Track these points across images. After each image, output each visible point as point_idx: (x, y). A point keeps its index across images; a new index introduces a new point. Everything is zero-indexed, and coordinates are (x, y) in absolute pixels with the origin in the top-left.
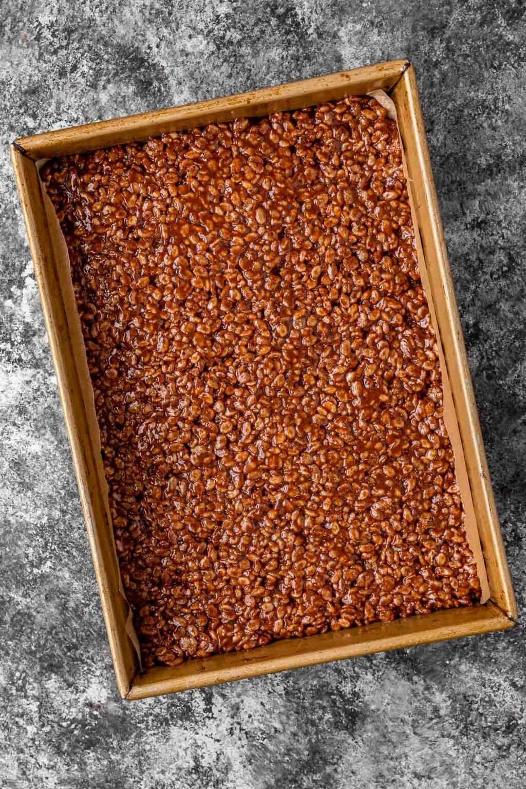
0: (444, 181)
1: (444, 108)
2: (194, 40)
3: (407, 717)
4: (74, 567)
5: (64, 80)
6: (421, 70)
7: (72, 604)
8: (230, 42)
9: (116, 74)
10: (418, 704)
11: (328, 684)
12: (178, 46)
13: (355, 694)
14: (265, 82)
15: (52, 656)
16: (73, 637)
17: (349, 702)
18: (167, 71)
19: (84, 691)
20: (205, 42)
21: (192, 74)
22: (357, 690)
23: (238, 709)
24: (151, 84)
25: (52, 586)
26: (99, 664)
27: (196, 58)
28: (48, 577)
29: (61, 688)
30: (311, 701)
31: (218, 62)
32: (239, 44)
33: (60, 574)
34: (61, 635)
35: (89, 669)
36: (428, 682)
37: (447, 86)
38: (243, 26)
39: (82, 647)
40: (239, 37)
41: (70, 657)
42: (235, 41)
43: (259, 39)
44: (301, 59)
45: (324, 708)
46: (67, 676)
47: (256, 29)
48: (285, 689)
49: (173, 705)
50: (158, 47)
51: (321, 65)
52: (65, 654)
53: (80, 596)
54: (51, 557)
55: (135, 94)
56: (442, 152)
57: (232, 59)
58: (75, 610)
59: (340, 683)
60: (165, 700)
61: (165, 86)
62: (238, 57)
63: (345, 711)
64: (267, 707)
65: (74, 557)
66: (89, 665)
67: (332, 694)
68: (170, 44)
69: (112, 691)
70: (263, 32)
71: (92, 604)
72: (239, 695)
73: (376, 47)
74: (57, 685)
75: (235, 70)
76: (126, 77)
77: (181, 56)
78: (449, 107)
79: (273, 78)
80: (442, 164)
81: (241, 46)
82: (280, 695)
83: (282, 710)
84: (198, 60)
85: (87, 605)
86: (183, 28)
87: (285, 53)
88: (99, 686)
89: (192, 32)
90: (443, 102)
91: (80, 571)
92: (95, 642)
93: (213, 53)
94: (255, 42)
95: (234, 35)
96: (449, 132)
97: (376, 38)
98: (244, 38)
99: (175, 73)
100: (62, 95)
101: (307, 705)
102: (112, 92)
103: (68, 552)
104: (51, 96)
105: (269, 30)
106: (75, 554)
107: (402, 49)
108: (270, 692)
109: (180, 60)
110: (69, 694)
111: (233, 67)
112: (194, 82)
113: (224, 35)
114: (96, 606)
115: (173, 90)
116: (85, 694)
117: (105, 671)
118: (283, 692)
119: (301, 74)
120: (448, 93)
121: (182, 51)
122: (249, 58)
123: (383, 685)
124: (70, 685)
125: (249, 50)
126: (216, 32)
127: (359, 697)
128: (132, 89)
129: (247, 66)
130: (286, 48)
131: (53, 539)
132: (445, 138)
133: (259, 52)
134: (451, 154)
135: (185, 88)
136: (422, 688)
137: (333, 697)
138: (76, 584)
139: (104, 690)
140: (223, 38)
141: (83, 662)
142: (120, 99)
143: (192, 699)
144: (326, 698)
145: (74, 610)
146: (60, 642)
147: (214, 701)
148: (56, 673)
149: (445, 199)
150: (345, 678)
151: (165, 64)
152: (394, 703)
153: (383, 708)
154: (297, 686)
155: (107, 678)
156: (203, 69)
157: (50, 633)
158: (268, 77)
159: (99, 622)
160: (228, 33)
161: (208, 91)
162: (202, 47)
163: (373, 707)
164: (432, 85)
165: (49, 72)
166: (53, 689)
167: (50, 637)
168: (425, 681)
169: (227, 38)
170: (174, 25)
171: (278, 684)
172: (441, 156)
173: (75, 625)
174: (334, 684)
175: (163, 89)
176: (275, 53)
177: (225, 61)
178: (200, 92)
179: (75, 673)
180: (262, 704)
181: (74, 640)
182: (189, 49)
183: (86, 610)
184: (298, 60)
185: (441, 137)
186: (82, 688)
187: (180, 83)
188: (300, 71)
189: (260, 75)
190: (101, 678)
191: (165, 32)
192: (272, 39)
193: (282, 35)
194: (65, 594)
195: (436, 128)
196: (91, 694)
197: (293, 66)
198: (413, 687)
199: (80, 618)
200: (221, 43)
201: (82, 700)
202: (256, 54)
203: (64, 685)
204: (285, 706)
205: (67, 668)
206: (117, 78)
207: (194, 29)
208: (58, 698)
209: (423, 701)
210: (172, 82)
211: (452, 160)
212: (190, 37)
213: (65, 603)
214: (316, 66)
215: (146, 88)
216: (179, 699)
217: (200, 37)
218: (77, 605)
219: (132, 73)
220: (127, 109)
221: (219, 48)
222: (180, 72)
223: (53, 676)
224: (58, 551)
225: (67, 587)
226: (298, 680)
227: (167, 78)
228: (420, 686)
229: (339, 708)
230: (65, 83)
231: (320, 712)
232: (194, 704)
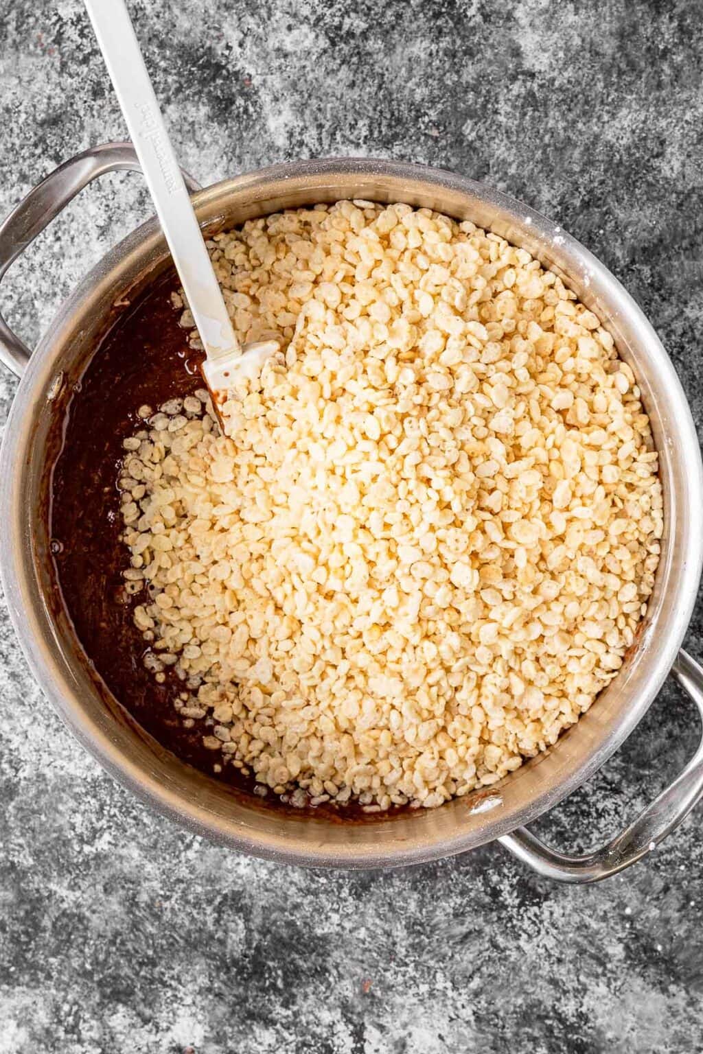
0: (683, 231)
1: (679, 120)
2: (295, 32)
3: (662, 1048)
4: (145, 841)
5: (100, 102)
6: (643, 64)
7: (144, 898)
8: (351, 34)
9: (179, 90)
10: (678, 1028)
11: (540, 1003)
12: (272, 43)
13: (581, 1016)
14: (406, 92)
15: (116, 978)
16: (148, 947)
17: (572, 1028)
18: (256, 81)
19: (168, 1029)
20: (312, 35)
21: (294, 85)
22: (584, 1009)
23: (404, 1046)
24: (233, 103)
25: (112, 871)
26: (190, 986)
27: (300, 59)
28: (106, 857)
29: (133, 1026)
30: (515, 1029)
31: (334, 65)
32: (365, 36)
33: (124, 852)
34: (129, 946)
35: (175, 996)
36: (692, 993)
37: (683, 86)
38: (369, 9)
39: (163, 962)
40: (364, 26)
41: (145, 978)
42: (358, 32)
43: (393, 28)
44: (460, 54)
45: (534, 1040)
46: (141, 1007)
47: (389, 13)
48: (474, 1013)
49: (304, 1044)
50: (241, 45)
51: (490, 63)
52: (137, 974)
53: (156, 885)
54: (110, 827)
55: (210, 118)
56: (680, 188)
57: (355, 59)
58: (150, 906)
59: (559, 1000)
60: (291, 1038)
61: (255, 103)
62: (362, 56)
63: (569, 1043)
64: (449, 1041)
65: (145, 824)
66: (175, 989)
67: (547, 1017)
68: (259, 40)
69: (212, 1028)
70: (399, 16)
71: (175, 896)
72: (405, 1026)
73: (573, 32)
74: (128, 1021)
75: (360, 76)
76: (195, 94)
77: (277, 57)
78: (688, 117)
79: (418, 85)
80: (681, 205)
81: (367, 39)
82: (468, 1022)
83: (472, 1044)
84: (303, 63)
85: (167, 898)
86: (278, 14)
87: (434, 47)
88: (191, 1021)
89: (291, 21)
90: (677, 110)
91: (155, 846)
92: (182, 954)
93: (325, 51)
94: (387, 32)
95: (357, 23)
96: (689, 156)
97: (572, 18)
98: (371, 27)
99: (269, 84)
100: (99, 125)
101: (509, 1035)
102: (175, 117)
103: (135, 818)
104: (82, 127)
105: (408, 13)
106: (146, 820)
107: (611, 34)
108: (451, 1020)
109: (276, 63)
110: (146, 1036)
111: (356, 72)
112: (297, 97)
113: (341, 23)
114: (181, 898)
115: (267, 109)
116: (170, 1034)
117: (199, 998)
118: (472, 1018)
119: (460, 77)
120: (684, 96)
121: (278, 50)
122: (381, 55)
123: (623, 1001)
124: (146, 1021)
125: (380, 44)
126: (328, 19)
127: (587, 1021)
128: (204, 110)
129: (377, 69)
130: (436, 40)
131: (112, 799)
132: (683, 165)
133: (394, 46)
134: (694, 188)
135: (285, 106)
136: (682, 1004)
137: (549, 1022)
138: (149, 867)
139: (199, 1027)
140: (339, 28)
141: (164, 984)
142: (187, 127)
143: (333, 1034)
144: (538, 1024)
145: (148, 906)
146: (128, 955)
147: (366, 1035)
148: (125, 1004)
149: (687, 258)
150: (565, 992)
151: (253, 72)
152: (643, 1027)
153: (625, 1036)
154: (492, 1008)
155: (203, 1008)
156: (310, 76)
157: (113, 943)
158: (410, 84)
159: (187, 923)
160: (347, 21)
161: (320, 110)
162: (308, 43)
163: (610, 1035)
164: (659, 86)
165: (77, 91)
166: (119, 1028)
167: (114, 949)
168: (687, 992)
169: (346, 27)
170: (263, 12)
171: (463, 1007)
172: (679, 194)
173: (151, 929)
174: (549, 1003)
175: (251, 109)
176: (420, 48)
177: (343, 62)
178: (307, 112)
179: (154, 1000)
180: (441, 1037)
181: (150, 953)
182: (289, 47)
183: (167, 905)
184: (454, 56)
185: (677, 165)
186: (164, 1025)
187: (276, 99)
188: (457, 72)
189: (399, 81)
190: (194, 1009)
191: (251, 22)
192: (414, 26)
193: (429, 20)
194: (133, 883)
195: (669, 150)
196: (180, 1033)
197: (447, 66)
198: (670, 1002)
199: (158, 917)
200: (336, 36)
201: (165, 1044)
202: (390, 50)
203: (137, 1020)
204: (476, 1040)
205: (140, 995)
206: (181, 96)
207: (295, 16)
208: (129, 1042)
209: (686, 1023)
210: (265, 97)
211: (695, 198)
212: (290, 28)
213: (134, 896)
214: (483, 65)
215: (226, 109)
216: (314, 1035)
217: (305, 28)
218: (152, 899)
219: (204, 86)
220: (197, 142)
221: (333, 44)
222: (276, 81)
223: (120, 1007)
224: (120, 818)
225: (135, 871)
226: (494, 998)
227: (256, 93)
228: (680, 999)
229: (557, 1038)
230: (102, 107)
231: (530, 1046)
232: (337, 1042)
